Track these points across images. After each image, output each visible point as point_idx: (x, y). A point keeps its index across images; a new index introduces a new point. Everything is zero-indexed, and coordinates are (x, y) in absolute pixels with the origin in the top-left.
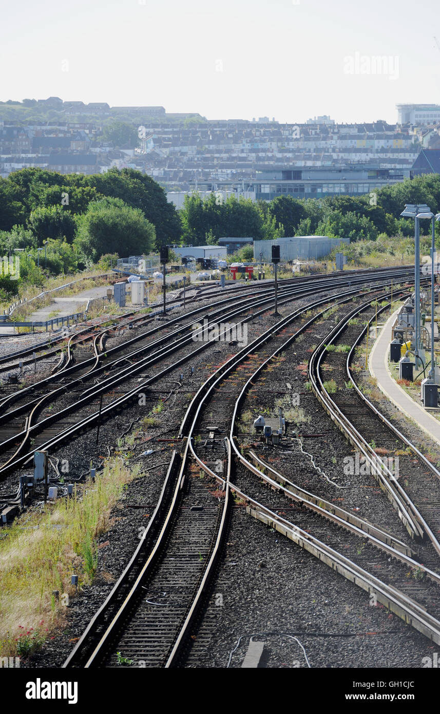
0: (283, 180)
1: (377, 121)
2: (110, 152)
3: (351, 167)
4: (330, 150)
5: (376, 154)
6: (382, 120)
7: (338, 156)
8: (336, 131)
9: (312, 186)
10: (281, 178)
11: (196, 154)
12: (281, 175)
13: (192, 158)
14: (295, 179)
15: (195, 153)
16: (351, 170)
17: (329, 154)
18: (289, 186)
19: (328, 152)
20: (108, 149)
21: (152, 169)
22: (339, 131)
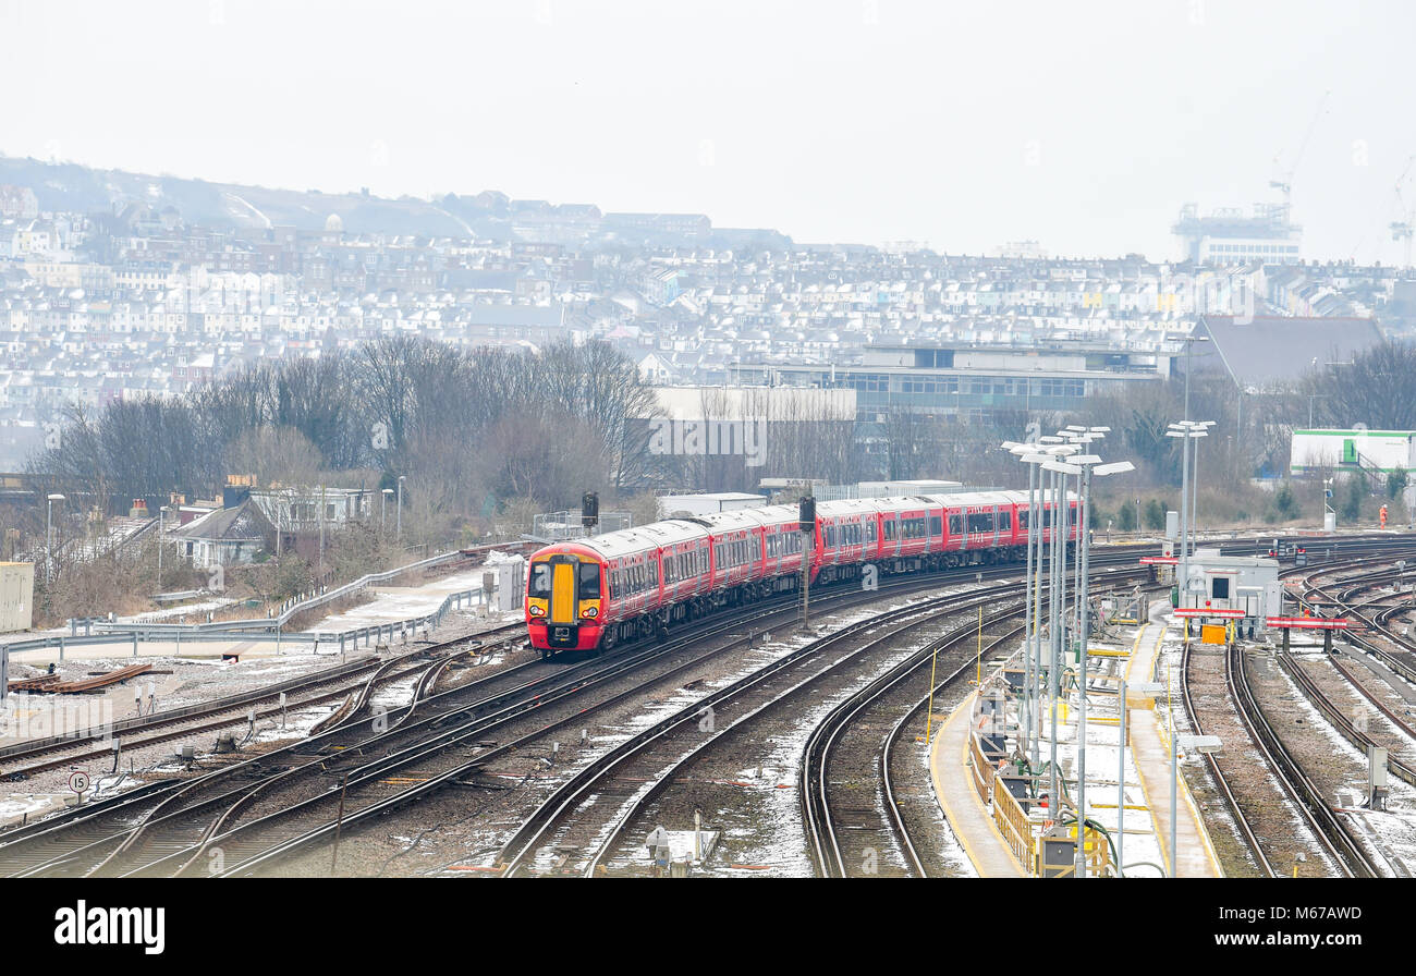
0: (916, 367)
1: (1128, 256)
2: (592, 302)
3: (1052, 347)
4: (1030, 311)
5: (1121, 322)
6: (1137, 253)
7: (1045, 322)
8: (1044, 272)
9: (974, 380)
10: (913, 364)
11: (762, 312)
12: (911, 359)
13: (753, 318)
14: (939, 365)
15: (759, 308)
16: (1053, 353)
17: (1027, 318)
18: (927, 379)
19: (1025, 314)
20: (588, 296)
21: (673, 338)
22: (1049, 273)
